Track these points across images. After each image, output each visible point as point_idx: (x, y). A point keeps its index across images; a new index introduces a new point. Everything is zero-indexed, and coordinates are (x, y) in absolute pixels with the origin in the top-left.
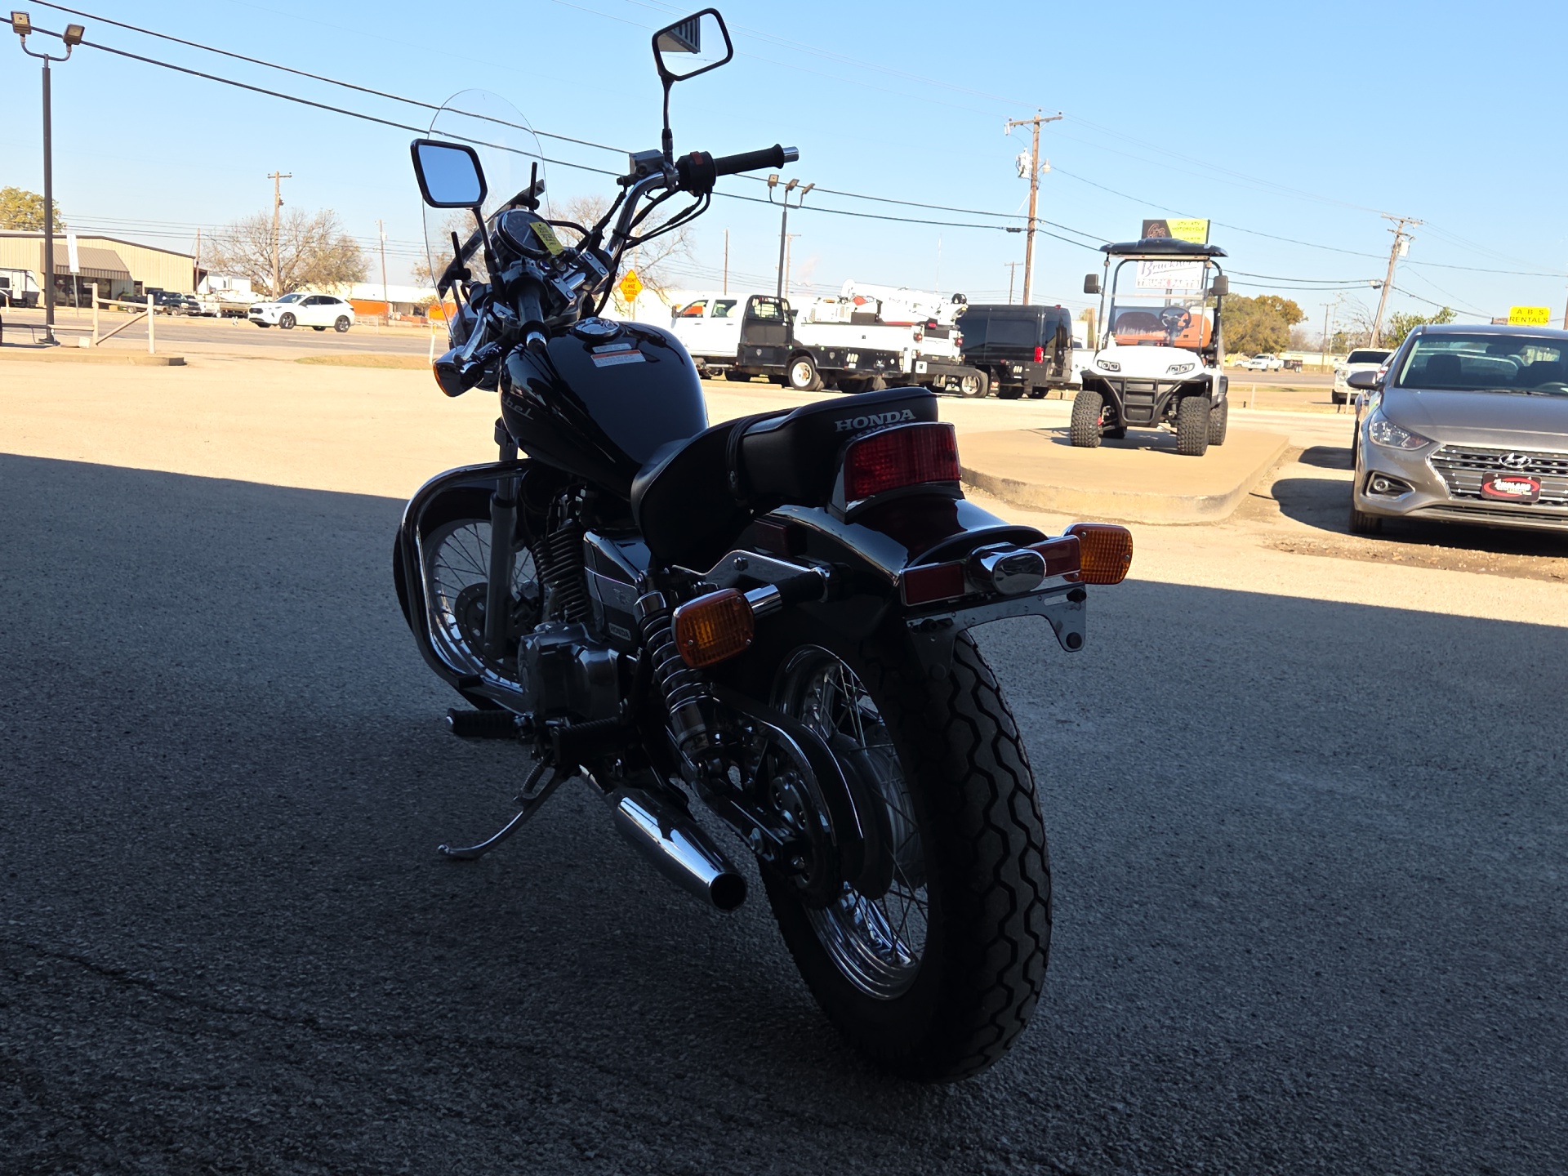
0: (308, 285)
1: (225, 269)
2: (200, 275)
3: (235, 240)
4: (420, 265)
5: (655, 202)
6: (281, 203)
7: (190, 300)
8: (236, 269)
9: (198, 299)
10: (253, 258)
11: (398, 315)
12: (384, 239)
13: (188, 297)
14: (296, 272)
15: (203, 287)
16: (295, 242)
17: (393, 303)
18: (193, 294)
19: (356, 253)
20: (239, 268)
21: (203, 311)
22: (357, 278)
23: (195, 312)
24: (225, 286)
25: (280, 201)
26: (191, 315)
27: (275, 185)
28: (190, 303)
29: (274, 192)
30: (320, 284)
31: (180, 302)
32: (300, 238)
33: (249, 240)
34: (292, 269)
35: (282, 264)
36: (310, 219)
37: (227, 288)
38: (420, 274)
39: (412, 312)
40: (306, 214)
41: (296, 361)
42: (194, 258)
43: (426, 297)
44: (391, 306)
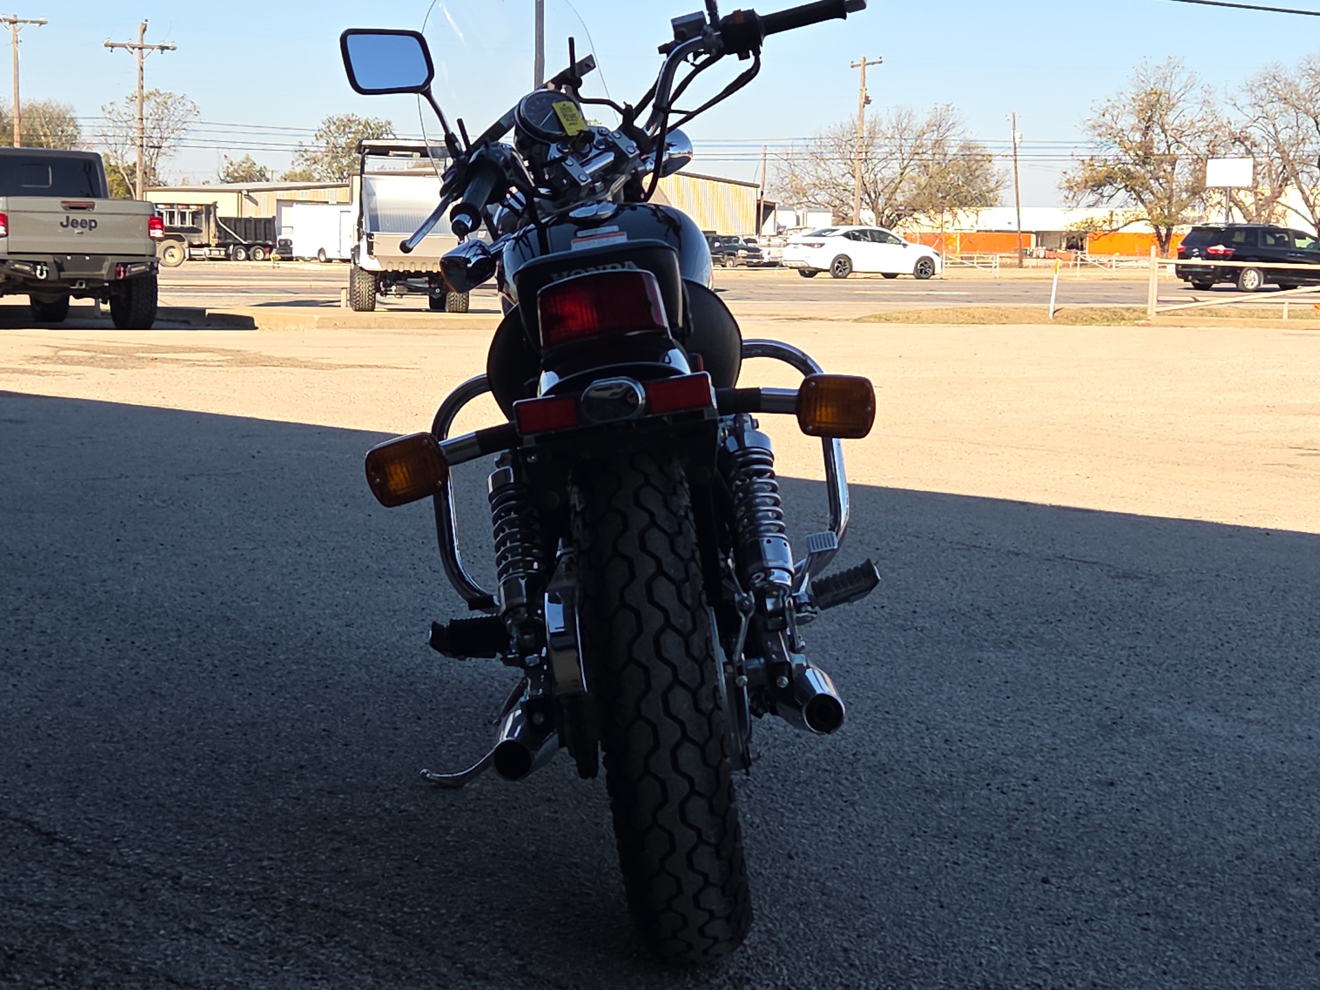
0: (916, 215)
1: (805, 199)
2: (765, 210)
3: (818, 158)
4: (1071, 174)
5: (699, 69)
6: (868, 101)
7: (750, 245)
8: (819, 198)
9: (761, 242)
10: (842, 181)
11: (1042, 252)
12: (1017, 140)
13: (747, 241)
14: (900, 198)
15: (768, 228)
16: (898, 155)
17: (1037, 233)
18: (755, 237)
19: (987, 165)
20: (823, 197)
21: (766, 260)
22: (983, 200)
23: (755, 261)
24: (798, 224)
25: (867, 98)
26: (750, 265)
27: (860, 76)
28: (748, 249)
29: (859, 86)
30: (932, 212)
31: (737, 249)
32: (906, 150)
33: (836, 156)
34: (893, 193)
35: (880, 187)
36: (921, 120)
37: (801, 226)
38: (1070, 188)
39: (1064, 245)
40: (914, 114)
41: (856, 320)
42: (757, 186)
43: (1079, 221)
44: (1033, 237)
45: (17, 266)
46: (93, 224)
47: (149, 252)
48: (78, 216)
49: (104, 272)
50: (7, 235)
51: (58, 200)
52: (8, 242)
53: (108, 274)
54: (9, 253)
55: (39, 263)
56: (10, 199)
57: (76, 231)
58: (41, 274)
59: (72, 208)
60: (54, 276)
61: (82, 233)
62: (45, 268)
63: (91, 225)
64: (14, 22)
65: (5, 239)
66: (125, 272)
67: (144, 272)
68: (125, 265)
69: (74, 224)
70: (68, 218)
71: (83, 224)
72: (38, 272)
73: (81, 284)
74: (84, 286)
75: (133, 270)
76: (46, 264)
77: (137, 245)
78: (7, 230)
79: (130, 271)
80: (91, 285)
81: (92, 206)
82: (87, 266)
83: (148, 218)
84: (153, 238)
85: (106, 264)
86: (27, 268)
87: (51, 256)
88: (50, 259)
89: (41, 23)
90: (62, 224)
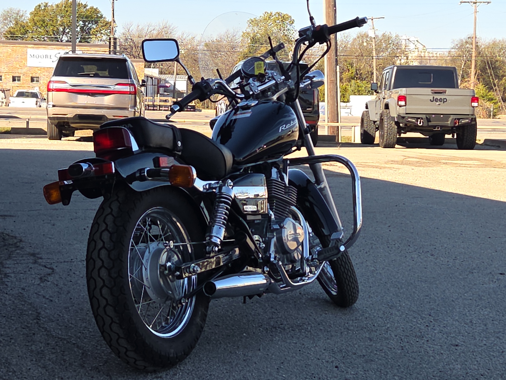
45: (409, 119)
46: (445, 100)
47: (471, 113)
48: (438, 96)
49: (449, 122)
50: (406, 105)
51: (429, 89)
52: (406, 109)
53: (451, 123)
54: (406, 114)
55: (419, 118)
56: (408, 89)
57: (437, 104)
58: (420, 123)
59: (436, 93)
60: (426, 124)
61: (440, 104)
62: (422, 120)
63: (444, 101)
64: (476, 3)
65: (405, 107)
66: (459, 123)
67: (468, 123)
68: (459, 119)
69: (436, 100)
70: (434, 97)
71: (441, 100)
72: (419, 122)
73: (438, 128)
74: (439, 129)
75: (463, 121)
76: (422, 119)
77: (466, 110)
78: (406, 103)
79: (461, 122)
80: (443, 128)
81: (445, 92)
82: (442, 120)
83: (471, 97)
84: (473, 107)
85: (450, 119)
86: (414, 120)
87: (425, 115)
88: (424, 116)
89: (488, 3)
90: (431, 100)
